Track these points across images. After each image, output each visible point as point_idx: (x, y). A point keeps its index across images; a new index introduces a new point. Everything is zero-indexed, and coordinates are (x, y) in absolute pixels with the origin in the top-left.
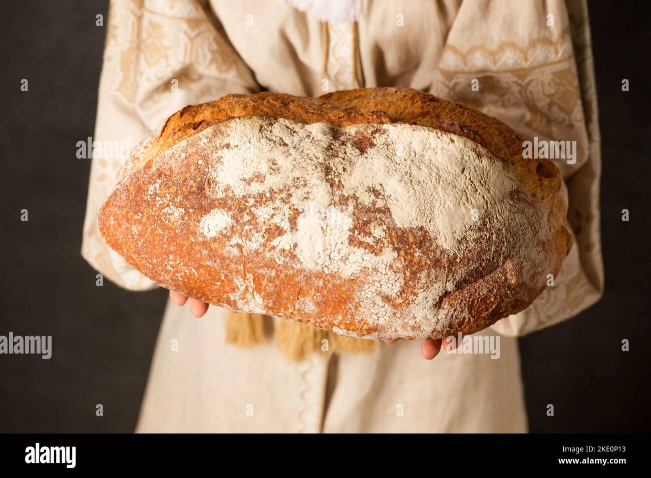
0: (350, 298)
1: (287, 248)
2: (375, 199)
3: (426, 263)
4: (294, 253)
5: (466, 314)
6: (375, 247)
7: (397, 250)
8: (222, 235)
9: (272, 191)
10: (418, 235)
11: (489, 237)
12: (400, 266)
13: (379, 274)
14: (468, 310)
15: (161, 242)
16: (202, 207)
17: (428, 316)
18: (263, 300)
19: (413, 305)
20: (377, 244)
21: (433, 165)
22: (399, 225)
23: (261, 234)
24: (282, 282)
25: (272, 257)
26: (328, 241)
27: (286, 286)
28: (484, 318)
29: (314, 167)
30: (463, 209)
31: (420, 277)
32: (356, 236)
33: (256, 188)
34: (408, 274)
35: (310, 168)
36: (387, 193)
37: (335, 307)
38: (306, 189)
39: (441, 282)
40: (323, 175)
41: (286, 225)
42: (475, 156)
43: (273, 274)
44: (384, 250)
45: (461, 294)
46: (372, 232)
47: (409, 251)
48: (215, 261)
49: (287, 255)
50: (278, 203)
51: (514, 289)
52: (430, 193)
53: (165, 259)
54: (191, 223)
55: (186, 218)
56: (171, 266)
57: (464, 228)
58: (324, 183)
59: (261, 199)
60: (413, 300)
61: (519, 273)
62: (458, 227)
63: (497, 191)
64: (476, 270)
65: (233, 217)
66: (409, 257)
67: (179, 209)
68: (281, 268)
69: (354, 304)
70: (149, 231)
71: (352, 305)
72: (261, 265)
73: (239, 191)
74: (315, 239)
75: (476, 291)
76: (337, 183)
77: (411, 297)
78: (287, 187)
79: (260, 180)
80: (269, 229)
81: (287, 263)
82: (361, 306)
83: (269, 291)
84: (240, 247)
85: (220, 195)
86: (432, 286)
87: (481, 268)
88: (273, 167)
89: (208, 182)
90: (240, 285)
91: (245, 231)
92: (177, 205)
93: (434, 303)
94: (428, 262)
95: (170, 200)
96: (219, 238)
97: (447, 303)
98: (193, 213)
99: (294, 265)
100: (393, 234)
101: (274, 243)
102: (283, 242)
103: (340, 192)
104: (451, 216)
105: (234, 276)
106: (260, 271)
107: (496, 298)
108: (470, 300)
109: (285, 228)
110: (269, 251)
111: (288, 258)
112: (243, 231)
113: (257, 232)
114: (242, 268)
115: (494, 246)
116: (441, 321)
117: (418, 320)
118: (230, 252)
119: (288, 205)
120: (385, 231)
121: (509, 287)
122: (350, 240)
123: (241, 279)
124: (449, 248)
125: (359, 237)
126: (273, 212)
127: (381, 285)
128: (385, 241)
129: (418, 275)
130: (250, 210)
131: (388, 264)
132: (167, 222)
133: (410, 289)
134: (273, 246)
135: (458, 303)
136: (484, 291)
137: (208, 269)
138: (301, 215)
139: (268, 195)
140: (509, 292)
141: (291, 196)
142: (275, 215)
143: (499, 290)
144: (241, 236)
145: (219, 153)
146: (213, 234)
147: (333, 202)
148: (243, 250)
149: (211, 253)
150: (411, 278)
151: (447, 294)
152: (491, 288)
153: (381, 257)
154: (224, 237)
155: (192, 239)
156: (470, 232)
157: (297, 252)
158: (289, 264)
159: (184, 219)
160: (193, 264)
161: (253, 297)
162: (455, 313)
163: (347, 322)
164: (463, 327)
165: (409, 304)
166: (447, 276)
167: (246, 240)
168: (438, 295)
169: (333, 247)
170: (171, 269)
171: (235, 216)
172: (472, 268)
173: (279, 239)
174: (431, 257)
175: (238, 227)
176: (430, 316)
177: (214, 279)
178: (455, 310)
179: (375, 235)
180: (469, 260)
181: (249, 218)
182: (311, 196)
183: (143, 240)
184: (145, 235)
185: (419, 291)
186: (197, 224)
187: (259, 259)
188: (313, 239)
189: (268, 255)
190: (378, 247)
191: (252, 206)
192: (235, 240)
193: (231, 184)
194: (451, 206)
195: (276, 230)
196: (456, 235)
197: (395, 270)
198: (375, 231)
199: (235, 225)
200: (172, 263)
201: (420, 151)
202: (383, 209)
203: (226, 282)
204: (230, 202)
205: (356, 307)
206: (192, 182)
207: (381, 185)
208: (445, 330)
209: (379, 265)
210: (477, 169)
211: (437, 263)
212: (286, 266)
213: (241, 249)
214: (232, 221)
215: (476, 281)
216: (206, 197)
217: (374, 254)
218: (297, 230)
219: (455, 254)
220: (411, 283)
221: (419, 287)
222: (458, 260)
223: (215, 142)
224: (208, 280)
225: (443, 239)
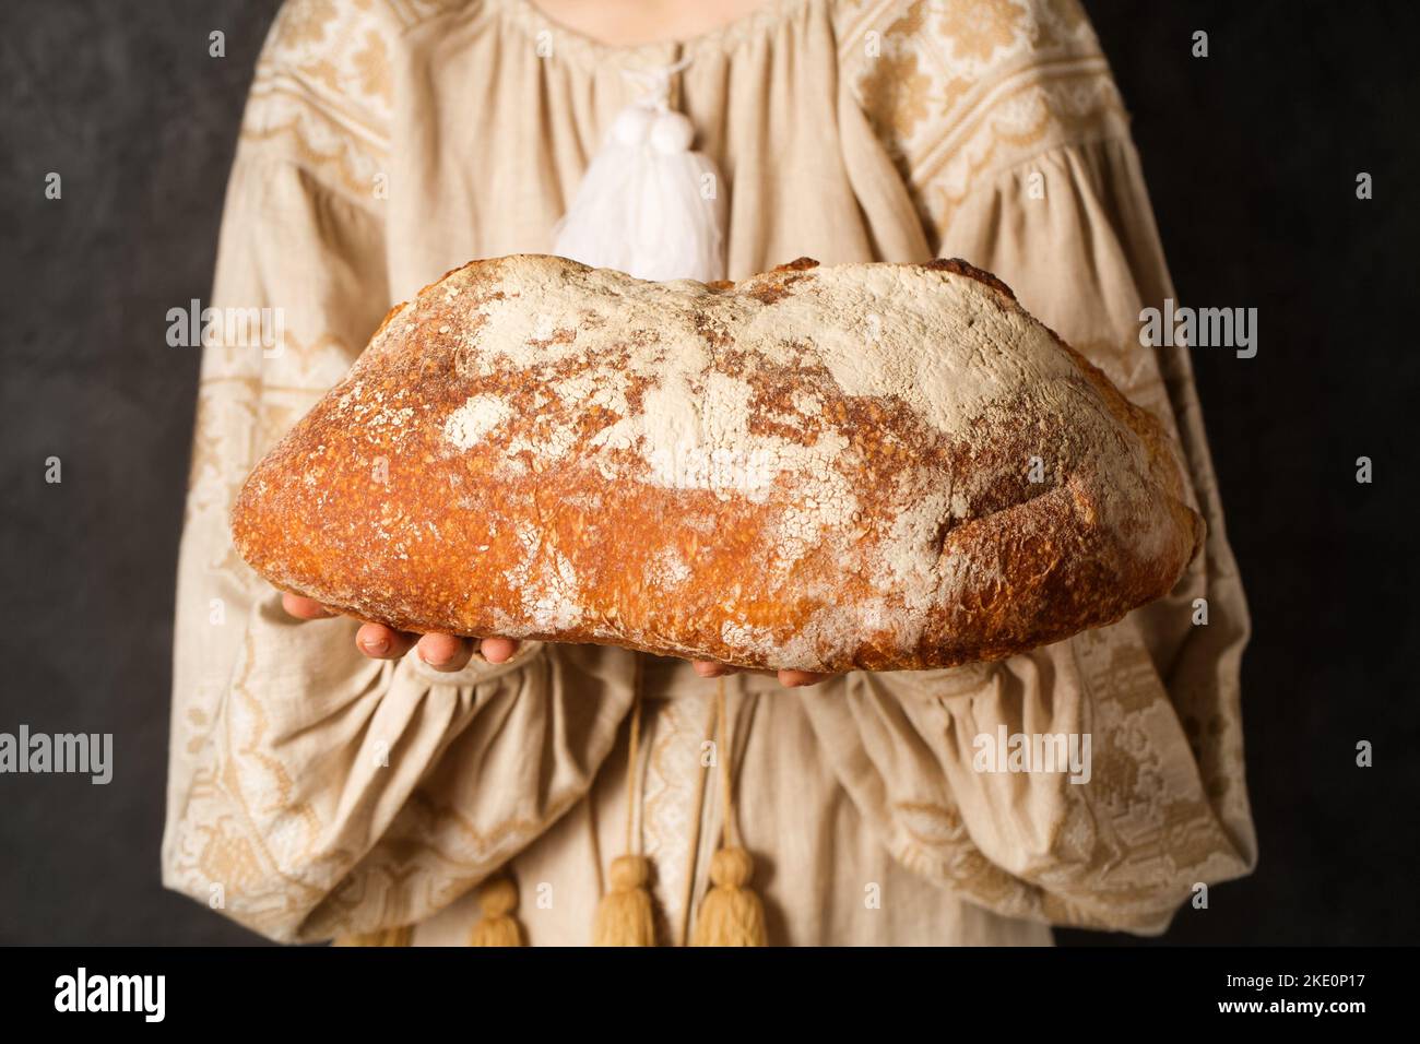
0: (756, 542)
1: (624, 445)
2: (797, 355)
3: (907, 457)
4: (639, 456)
5: (994, 572)
6: (803, 432)
7: (850, 434)
8: (492, 441)
9: (589, 353)
10: (889, 408)
11: (1032, 424)
12: (855, 461)
13: (813, 482)
14: (1000, 563)
15: (365, 484)
16: (449, 396)
17: (918, 567)
18: (577, 573)
19: (886, 541)
20: (806, 426)
21: (910, 312)
22: (849, 392)
23: (571, 426)
24: (616, 518)
25: (594, 467)
26: (706, 429)
27: (623, 525)
28: (1033, 590)
29: (673, 316)
30: (975, 372)
31: (897, 482)
32: (762, 414)
33: (558, 352)
34: (872, 476)
35: (665, 319)
36: (822, 347)
37: (725, 565)
38: (659, 347)
39: (940, 494)
40: (692, 325)
41: (620, 405)
42: (993, 306)
43: (597, 502)
44: (820, 435)
45: (983, 527)
46: (796, 404)
47: (872, 435)
48: (477, 497)
49: (625, 460)
50: (602, 371)
51: (1089, 536)
52: (907, 347)
53: (373, 517)
54: (427, 429)
55: (416, 422)
56: (386, 530)
57: (979, 401)
58: (695, 337)
59: (567, 368)
60: (885, 531)
61: (1098, 504)
62: (969, 398)
63: (1041, 363)
64: (1010, 480)
65: (513, 403)
66: (873, 446)
67: (403, 410)
68: (611, 487)
69: (765, 554)
70: (341, 469)
71: (762, 557)
72: (572, 486)
73: (523, 359)
74: (680, 425)
75: (1013, 524)
76: (720, 335)
77: (882, 524)
78: (621, 346)
79: (565, 339)
80: (586, 416)
81: (625, 476)
82: (778, 556)
83: (588, 545)
84: (527, 456)
85: (486, 370)
86: (923, 499)
87: (1020, 478)
88: (591, 319)
89: (462, 356)
90: (527, 542)
91: (537, 426)
92: (397, 405)
93: (930, 539)
94: (912, 454)
95: (382, 404)
96: (485, 446)
97: (956, 543)
98: (432, 411)
99: (639, 478)
100: (839, 407)
101: (597, 440)
102: (617, 436)
103: (727, 348)
104: (952, 380)
105: (516, 522)
106: (571, 500)
107: (1054, 546)
108: (1003, 540)
109: (618, 412)
110: (588, 456)
111: (626, 465)
112: (533, 426)
113: (561, 424)
114: (532, 500)
115: (1042, 440)
116: (946, 581)
117: (898, 579)
118: (507, 470)
119: (624, 372)
120: (821, 402)
121: (1080, 528)
122: (752, 425)
123: (531, 527)
124: (950, 431)
125: (770, 415)
126: (593, 385)
127: (818, 503)
128: (823, 421)
129: (893, 479)
130: (547, 387)
131: (832, 461)
132: (378, 441)
133: (878, 508)
134: (596, 446)
135: (978, 543)
136: (1030, 527)
137: (462, 518)
138: (651, 387)
139: (583, 360)
140: (1080, 539)
141: (629, 357)
142: (598, 390)
143: (1059, 529)
144: (529, 435)
145: (483, 309)
146: (472, 440)
147: (714, 363)
148: (535, 463)
149: (469, 479)
150: (878, 484)
151: (952, 523)
152: (1043, 521)
153: (816, 448)
154: (495, 442)
155: (430, 459)
156: (993, 409)
157: (645, 451)
158: (629, 477)
159: (412, 425)
160: (431, 511)
161: (557, 570)
162: (974, 566)
163: (752, 598)
164: (992, 606)
165: (877, 539)
166: (953, 483)
167: (540, 441)
168: (936, 521)
169: (718, 439)
170: (386, 536)
171: (517, 401)
172: (1001, 472)
173: (606, 431)
174: (918, 446)
175: (524, 420)
176: (922, 568)
177: (476, 541)
178: (973, 559)
179: (801, 410)
180: (993, 456)
181: (546, 401)
182: (668, 356)
183: (327, 492)
184: (332, 481)
185: (897, 511)
186: (440, 428)
187: (566, 475)
188: (676, 425)
189: (585, 464)
190: (809, 431)
191: (549, 381)
192: (519, 444)
193: (507, 351)
194: (952, 367)
195: (600, 417)
196: (964, 411)
197: (846, 471)
198: (801, 403)
199: (518, 416)
200: (386, 522)
201: (883, 295)
202: (815, 368)
203: (498, 540)
204: (505, 379)
205: (770, 561)
206: (428, 361)
207: (809, 338)
208: (956, 608)
209: (812, 464)
210: (998, 325)
211: (930, 457)
212: (622, 483)
213: (531, 462)
214: (511, 410)
215: (1011, 506)
216: (456, 378)
217: (801, 445)
218: (642, 412)
219: (965, 442)
220: (880, 494)
221: (896, 502)
222: (972, 455)
223: (473, 292)
224: (461, 545)
225: (939, 416)
